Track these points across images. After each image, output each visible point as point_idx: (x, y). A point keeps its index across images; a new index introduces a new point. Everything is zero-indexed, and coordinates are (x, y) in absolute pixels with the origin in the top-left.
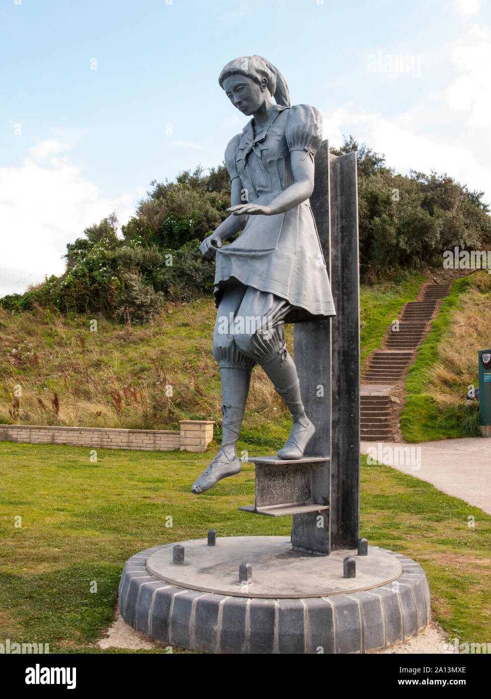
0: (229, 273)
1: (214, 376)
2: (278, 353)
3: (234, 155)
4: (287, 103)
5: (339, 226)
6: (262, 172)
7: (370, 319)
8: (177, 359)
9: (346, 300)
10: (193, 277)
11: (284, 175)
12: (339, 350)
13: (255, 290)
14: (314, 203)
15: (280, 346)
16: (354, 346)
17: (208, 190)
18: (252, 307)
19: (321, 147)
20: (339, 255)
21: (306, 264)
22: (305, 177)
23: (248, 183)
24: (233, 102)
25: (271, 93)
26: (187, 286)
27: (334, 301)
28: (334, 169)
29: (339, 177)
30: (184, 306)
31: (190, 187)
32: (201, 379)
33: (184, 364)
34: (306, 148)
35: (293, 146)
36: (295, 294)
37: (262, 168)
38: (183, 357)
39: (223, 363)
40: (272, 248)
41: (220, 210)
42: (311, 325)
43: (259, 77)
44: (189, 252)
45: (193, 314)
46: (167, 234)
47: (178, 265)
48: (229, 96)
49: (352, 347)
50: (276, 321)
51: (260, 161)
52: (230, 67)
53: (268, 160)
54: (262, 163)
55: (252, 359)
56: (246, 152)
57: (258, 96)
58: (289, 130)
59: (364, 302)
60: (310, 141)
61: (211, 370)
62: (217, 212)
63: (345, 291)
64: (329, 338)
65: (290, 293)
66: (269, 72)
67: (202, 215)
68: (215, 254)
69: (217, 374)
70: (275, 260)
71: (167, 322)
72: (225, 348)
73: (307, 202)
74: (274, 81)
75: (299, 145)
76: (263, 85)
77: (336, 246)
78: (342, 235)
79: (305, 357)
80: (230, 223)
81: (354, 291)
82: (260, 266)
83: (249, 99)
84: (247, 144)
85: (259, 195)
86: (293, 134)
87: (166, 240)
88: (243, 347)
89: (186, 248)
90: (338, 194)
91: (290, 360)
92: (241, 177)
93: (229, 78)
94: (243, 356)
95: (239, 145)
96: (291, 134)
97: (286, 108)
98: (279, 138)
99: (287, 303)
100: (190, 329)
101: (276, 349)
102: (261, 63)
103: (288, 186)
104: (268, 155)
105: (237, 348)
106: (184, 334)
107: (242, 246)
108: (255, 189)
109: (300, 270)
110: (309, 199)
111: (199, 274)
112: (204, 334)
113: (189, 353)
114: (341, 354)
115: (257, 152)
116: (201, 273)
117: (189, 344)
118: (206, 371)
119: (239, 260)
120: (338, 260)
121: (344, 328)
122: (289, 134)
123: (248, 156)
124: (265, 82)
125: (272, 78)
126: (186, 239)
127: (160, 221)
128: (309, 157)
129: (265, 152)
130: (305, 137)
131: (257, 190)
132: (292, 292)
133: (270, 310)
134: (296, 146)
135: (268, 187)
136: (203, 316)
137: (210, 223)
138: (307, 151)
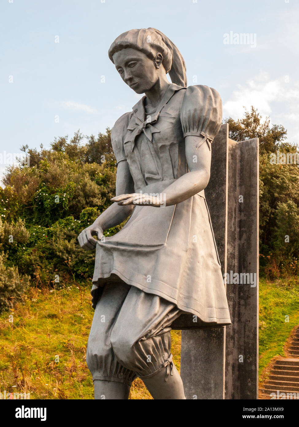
0: (110, 269)
1: (83, 380)
2: (163, 366)
3: (121, 135)
4: (184, 82)
5: (237, 220)
6: (153, 157)
7: (271, 320)
8: (41, 357)
9: (243, 305)
10: (64, 260)
11: (177, 162)
12: (234, 364)
13: (139, 291)
14: (209, 193)
15: (165, 358)
16: (251, 359)
17: (87, 161)
18: (135, 311)
19: (220, 131)
20: (237, 254)
21: (198, 264)
22: (200, 166)
23: (136, 168)
24: (123, 78)
25: (166, 69)
26: (57, 270)
27: (229, 306)
28: (233, 156)
29: (238, 165)
30: (53, 294)
31: (67, 156)
32: (67, 383)
33: (48, 364)
34: (203, 133)
35: (188, 131)
36: (185, 298)
37: (153, 153)
38: (47, 355)
39: (98, 375)
40: (160, 243)
41: (99, 184)
42: (201, 333)
43: (154, 52)
44: (61, 231)
45: (62, 303)
46: (37, 208)
47: (48, 246)
48: (119, 71)
49: (249, 361)
50: (161, 328)
51: (151, 145)
52: (122, 40)
53: (160, 145)
54: (153, 147)
55: (132, 372)
56: (136, 133)
57: (152, 73)
58: (184, 112)
59: (264, 299)
60: (208, 126)
61: (80, 373)
62: (97, 186)
63: (242, 294)
64: (222, 349)
65: (179, 297)
66: (164, 47)
67: (79, 189)
68: (95, 247)
69: (87, 378)
70: (163, 258)
71: (31, 312)
72: (101, 357)
73: (202, 193)
74: (170, 57)
75: (195, 130)
76: (158, 61)
77: (234, 243)
78: (240, 230)
79: (194, 370)
80: (114, 212)
81: (253, 295)
82: (145, 263)
83: (141, 75)
84: (137, 124)
85: (148, 182)
86: (189, 118)
87: (36, 215)
88: (123, 357)
89: (58, 225)
90: (237, 184)
91: (176, 374)
92: (129, 161)
93: (120, 52)
94: (122, 367)
95: (127, 125)
96: (187, 118)
97: (182, 87)
98: (173, 121)
99: (175, 308)
100: (58, 322)
101: (160, 361)
102: (157, 37)
103: (182, 175)
104: (159, 139)
105: (115, 357)
106: (49, 327)
107: (126, 240)
108: (144, 176)
109: (192, 270)
110: (203, 190)
111: (71, 257)
112: (73, 328)
113: (54, 350)
114: (236, 369)
115: (148, 135)
116: (73, 256)
117: (55, 340)
118: (74, 373)
119: (122, 255)
120: (234, 258)
121: (240, 338)
122: (184, 116)
123: (137, 138)
124: (160, 57)
125: (167, 54)
126: (59, 215)
127: (29, 192)
128: (205, 143)
129: (156, 136)
130: (202, 121)
131: (146, 177)
132: (181, 296)
133: (156, 315)
134: (191, 130)
135: (158, 174)
136: (73, 307)
137: (88, 198)
138: (203, 137)
